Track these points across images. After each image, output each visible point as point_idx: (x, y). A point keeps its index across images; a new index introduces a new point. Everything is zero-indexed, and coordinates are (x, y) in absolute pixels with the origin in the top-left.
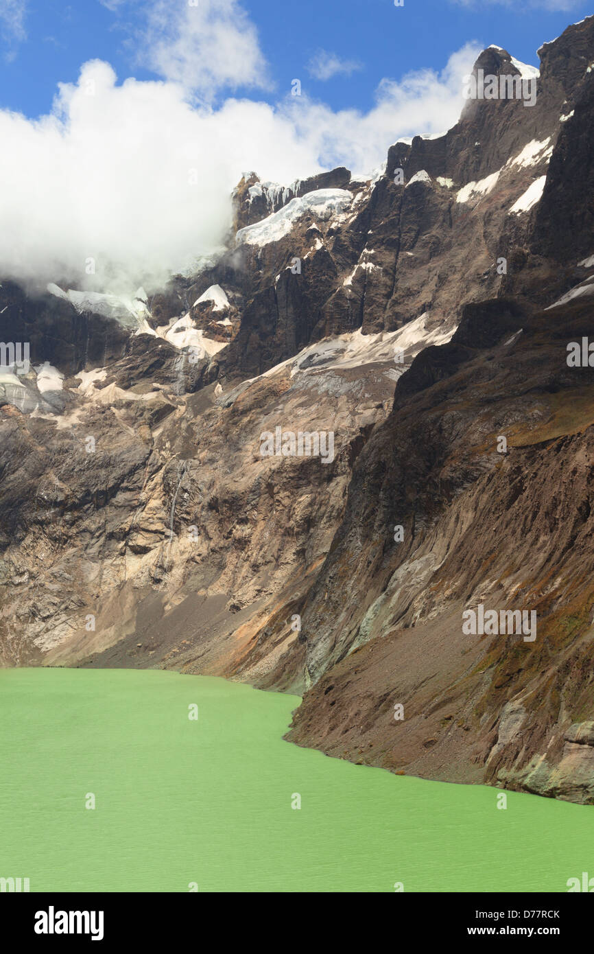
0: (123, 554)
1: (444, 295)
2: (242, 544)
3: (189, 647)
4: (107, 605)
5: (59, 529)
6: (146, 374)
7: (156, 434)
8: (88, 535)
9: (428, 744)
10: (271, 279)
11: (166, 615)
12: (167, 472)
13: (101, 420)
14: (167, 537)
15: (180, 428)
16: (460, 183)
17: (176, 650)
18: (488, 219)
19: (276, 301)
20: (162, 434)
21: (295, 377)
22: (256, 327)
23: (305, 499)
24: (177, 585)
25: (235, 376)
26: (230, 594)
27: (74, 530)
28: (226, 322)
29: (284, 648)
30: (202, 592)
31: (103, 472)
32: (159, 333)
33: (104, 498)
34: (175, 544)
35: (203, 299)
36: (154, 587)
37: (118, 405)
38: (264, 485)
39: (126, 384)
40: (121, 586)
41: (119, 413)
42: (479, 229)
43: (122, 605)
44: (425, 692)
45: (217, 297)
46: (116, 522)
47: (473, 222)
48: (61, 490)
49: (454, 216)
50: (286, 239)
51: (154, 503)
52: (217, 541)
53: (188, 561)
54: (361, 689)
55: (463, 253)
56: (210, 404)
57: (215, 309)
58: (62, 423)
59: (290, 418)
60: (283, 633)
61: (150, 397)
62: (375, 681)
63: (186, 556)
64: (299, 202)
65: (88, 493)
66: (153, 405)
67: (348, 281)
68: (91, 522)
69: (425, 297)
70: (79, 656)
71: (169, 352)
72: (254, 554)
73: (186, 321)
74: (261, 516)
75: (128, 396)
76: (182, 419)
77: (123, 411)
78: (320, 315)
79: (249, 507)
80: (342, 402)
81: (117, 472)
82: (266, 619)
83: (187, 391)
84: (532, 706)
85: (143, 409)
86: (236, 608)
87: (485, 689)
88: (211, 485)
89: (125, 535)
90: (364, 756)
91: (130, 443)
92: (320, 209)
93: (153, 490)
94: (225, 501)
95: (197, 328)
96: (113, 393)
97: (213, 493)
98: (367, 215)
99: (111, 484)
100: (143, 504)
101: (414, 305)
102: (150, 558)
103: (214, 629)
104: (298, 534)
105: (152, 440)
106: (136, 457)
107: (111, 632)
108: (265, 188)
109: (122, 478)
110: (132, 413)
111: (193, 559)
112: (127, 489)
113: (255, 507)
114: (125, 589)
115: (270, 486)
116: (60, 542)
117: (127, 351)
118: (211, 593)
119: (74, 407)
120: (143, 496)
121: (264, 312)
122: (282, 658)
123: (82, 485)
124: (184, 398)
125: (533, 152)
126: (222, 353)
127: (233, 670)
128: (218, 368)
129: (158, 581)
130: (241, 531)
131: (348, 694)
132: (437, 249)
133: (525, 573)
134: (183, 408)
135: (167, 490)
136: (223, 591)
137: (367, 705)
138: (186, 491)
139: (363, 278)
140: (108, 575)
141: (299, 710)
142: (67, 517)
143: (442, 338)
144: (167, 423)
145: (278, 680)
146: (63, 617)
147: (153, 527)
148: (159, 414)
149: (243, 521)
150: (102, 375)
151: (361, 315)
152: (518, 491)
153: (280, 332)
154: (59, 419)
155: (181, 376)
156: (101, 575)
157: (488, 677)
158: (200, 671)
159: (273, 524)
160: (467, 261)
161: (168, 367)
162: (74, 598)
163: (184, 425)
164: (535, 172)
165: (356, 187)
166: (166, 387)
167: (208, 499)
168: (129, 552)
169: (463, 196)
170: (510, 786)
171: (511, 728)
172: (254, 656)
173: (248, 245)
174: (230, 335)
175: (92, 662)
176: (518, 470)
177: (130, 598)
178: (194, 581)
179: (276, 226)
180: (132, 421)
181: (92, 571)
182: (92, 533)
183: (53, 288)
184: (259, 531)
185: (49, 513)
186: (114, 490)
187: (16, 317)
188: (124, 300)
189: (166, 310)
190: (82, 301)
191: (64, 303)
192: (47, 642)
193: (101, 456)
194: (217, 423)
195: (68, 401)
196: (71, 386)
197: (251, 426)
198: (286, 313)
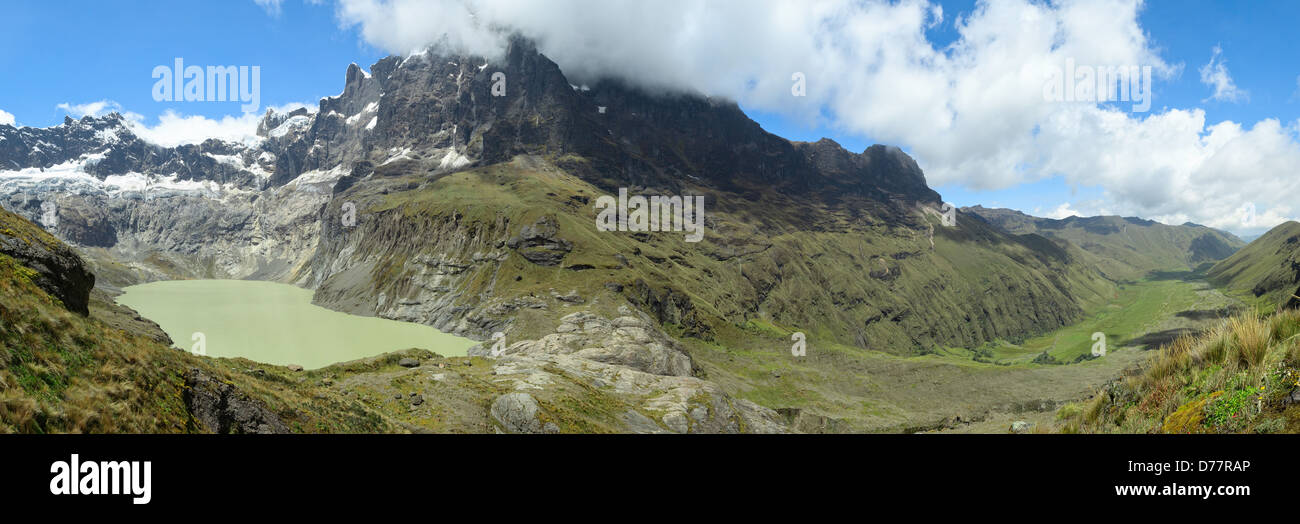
0: (250, 245)
1: (346, 158)
3: (277, 275)
4: (248, 261)
5: (228, 237)
6: (246, 184)
7: (253, 205)
8: (238, 239)
9: (357, 305)
10: (284, 149)
11: (267, 265)
12: (260, 218)
13: (234, 200)
14: (264, 240)
15: (261, 203)
16: (348, 116)
17: (273, 276)
18: (358, 131)
20: (256, 205)
21: (298, 185)
22: (283, 167)
23: (308, 228)
24: (269, 255)
25: (277, 185)
26: (287, 259)
27: (233, 237)
28: (271, 165)
29: (307, 276)
30: (277, 258)
31: (239, 218)
32: (248, 169)
33: (241, 227)
34: (267, 242)
35: (261, 157)
36: (262, 256)
37: (239, 195)
40: (252, 255)
42: (356, 134)
43: (253, 261)
44: (354, 290)
45: (267, 156)
46: (246, 235)
47: (353, 132)
48: (226, 224)
49: (345, 128)
50: (287, 135)
51: (257, 228)
52: (280, 241)
53: (271, 248)
54: (334, 289)
55: (351, 143)
56: (270, 195)
57: (266, 161)
58: (222, 202)
59: (298, 200)
60: (307, 271)
61: (249, 193)
62: (338, 286)
63: (271, 245)
64: (290, 121)
65: (235, 225)
66: (251, 195)
67: (311, 151)
68: (238, 234)
69: (339, 158)
70: (243, 276)
71: (253, 177)
72: (294, 246)
73: (256, 165)
74: (294, 233)
75: (242, 192)
76: (261, 200)
77: (241, 197)
78: (303, 164)
79: (288, 230)
80: (315, 195)
81: (243, 218)
82: (300, 267)
83: (261, 190)
84: (388, 294)
85: (248, 197)
86: (290, 263)
87: (373, 289)
88: (275, 223)
89: (250, 239)
90: (338, 309)
91: (245, 208)
92: (297, 124)
93: (256, 224)
94: (280, 229)
95: (261, 168)
96: (236, 191)
97: (276, 226)
98: (315, 127)
99: (242, 222)
100: (254, 229)
101: (335, 161)
102: (259, 246)
104: (307, 239)
105: (252, 207)
106: (248, 213)
107: (251, 269)
108: (276, 115)
109: (245, 220)
110: (244, 198)
111: (273, 247)
112: (248, 224)
113: (291, 230)
114: (254, 256)
115: (294, 224)
116: (229, 241)
117: (239, 176)
118: (280, 258)
120: (253, 226)
121: (284, 162)
122: (307, 279)
123: (233, 222)
124: (261, 193)
125: (372, 107)
126: (272, 176)
127: (292, 282)
128: (271, 182)
129: (263, 254)
130: (287, 238)
131: (329, 291)
132: (342, 141)
133: (382, 253)
134: (261, 196)
135: (261, 224)
136: (284, 258)
137: (336, 294)
138: (267, 224)
139: (316, 150)
140: (247, 251)
141: (315, 295)
142: (230, 233)
143: (347, 173)
144: (257, 201)
145: (308, 285)
146: (235, 264)
147: (258, 236)
148: (254, 198)
149: (288, 235)
151: (318, 164)
152: (377, 227)
153: (290, 169)
155: (259, 185)
156: (245, 251)
157: (373, 285)
158: (281, 282)
159: (298, 235)
160: (353, 146)
161: (254, 182)
162: (238, 258)
164: (374, 115)
165: (309, 115)
166: (254, 189)
167: (274, 228)
168: (252, 244)
169: (348, 121)
170: (383, 317)
171: (382, 300)
172: (298, 278)
173: (273, 137)
174: (273, 170)
175: (246, 278)
176: (377, 220)
178: (275, 254)
179: (282, 130)
180: (245, 201)
181: (242, 250)
183: (209, 154)
184: (294, 238)
185: (224, 232)
186: (243, 224)
187: (199, 166)
188: (234, 158)
189: (249, 161)
190: (220, 158)
191: (214, 160)
192: (232, 272)
193: (237, 213)
194: (273, 201)
195: (222, 194)
196: (222, 189)
197: (285, 203)
198: (291, 163)
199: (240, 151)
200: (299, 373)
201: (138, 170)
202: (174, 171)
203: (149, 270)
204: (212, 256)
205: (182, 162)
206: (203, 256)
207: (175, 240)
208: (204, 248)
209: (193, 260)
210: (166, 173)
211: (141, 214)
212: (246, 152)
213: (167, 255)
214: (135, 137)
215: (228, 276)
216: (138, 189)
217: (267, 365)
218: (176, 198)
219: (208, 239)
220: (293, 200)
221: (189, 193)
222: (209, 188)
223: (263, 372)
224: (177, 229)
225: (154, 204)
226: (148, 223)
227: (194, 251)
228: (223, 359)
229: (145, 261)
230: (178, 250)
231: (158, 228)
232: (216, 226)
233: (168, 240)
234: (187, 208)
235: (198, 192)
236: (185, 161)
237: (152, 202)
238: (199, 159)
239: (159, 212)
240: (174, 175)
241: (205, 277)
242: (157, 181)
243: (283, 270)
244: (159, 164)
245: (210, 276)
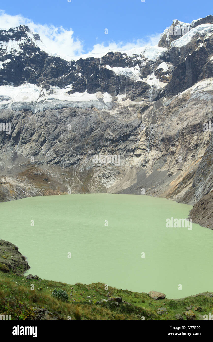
0: (132, 157)
2: (173, 153)
3: (154, 188)
4: (127, 174)
5: (111, 148)
6: (139, 95)
7: (143, 116)
8: (121, 150)
10: (183, 59)
11: (147, 177)
12: (147, 129)
13: (125, 111)
14: (147, 151)
15: (151, 113)
17: (150, 189)
19: (185, 67)
20: (145, 116)
21: (192, 94)
22: (178, 77)
24: (150, 167)
25: (171, 95)
26: (169, 170)
27: (116, 149)
28: (167, 76)
29: (187, 189)
30: (159, 170)
31: (125, 129)
32: (144, 80)
33: (126, 138)
34: (150, 153)
35: (159, 67)
36: (143, 168)
37: (130, 106)
38: (180, 133)
39: (133, 99)
40: (131, 168)
41: (131, 109)
43: (132, 174)
45: (165, 66)
46: (130, 146)
48: (112, 135)
50: (189, 44)
51: (142, 139)
52: (164, 152)
53: (154, 159)
56: (162, 105)
57: (163, 71)
58: (112, 113)
59: (190, 109)
60: (187, 184)
61: (141, 103)
63: (153, 157)
65: (120, 136)
66: (142, 106)
67: (212, 58)
68: (122, 146)
70: (118, 190)
71: (147, 87)
72: (177, 157)
73: (153, 76)
74: (179, 144)
75: (134, 103)
76: (152, 110)
77: (132, 108)
78: (201, 71)
79: (175, 141)
80: (209, 102)
81: (130, 129)
82: (181, 179)
83: (154, 100)
85: (139, 108)
86: (170, 175)
88: (162, 133)
89: (133, 150)
91: (134, 119)
93: (142, 135)
94: (167, 139)
95: (157, 78)
96: (129, 102)
97: (163, 136)
99: (128, 133)
100: (139, 140)
102: (141, 158)
103: (163, 182)
104: (192, 150)
105: (142, 118)
106: (136, 124)
107: (129, 182)
109: (132, 131)
110: (135, 109)
111: (156, 158)
112: (133, 135)
113: (177, 140)
114: (133, 168)
115: (183, 133)
116: (112, 152)
117: (133, 87)
118: (162, 170)
119: (116, 107)
120: (139, 137)
121: (181, 71)
122: (186, 192)
123: (118, 134)
124: (153, 103)
126: (166, 87)
127: (170, 196)
128: (164, 92)
129: (144, 166)
130: (172, 149)
131: (209, 206)
134: (152, 107)
135: (147, 135)
136: (166, 169)
138: (153, 135)
140: (127, 164)
141: (192, 210)
142: (114, 144)
144: (147, 112)
145: (185, 200)
146: (113, 177)
147: (142, 148)
148: (144, 109)
149: (173, 145)
150: (124, 96)
153: (186, 78)
154: (111, 111)
155: (152, 96)
156: (125, 164)
158: (158, 196)
159: (184, 146)
161: (147, 93)
162: (117, 171)
163: (153, 113)
166: (146, 100)
167: (161, 138)
168: (134, 156)
172: (176, 192)
173: (175, 47)
174: (168, 80)
175: (122, 192)
177: (135, 171)
178: (156, 166)
179: (186, 39)
180: (135, 112)
181: (122, 162)
182: (122, 150)
183: (108, 67)
184: (179, 149)
185: (108, 143)
186: (130, 135)
187: (96, 78)
188: (132, 69)
189: (146, 72)
190: (118, 71)
191: (112, 72)
192: (108, 186)
193: (124, 123)
194: (164, 111)
195: (114, 105)
196: (114, 100)
197: (176, 112)
198: (189, 71)
199: (139, 62)
200: (160, 302)
201: (33, 82)
202: (71, 83)
203: (22, 185)
204: (91, 169)
205: (80, 74)
206: (82, 169)
207: (57, 152)
208: (85, 161)
209: (70, 174)
210: (62, 85)
211: (27, 125)
212: (144, 64)
213: (45, 169)
214: (38, 49)
215: (104, 190)
216: (30, 100)
217: (126, 292)
218: (67, 110)
219: (90, 152)
220: (184, 109)
221: (80, 105)
222: (101, 100)
223: (119, 301)
224: (60, 142)
225: (43, 116)
226: (32, 135)
227: (74, 163)
228: (79, 286)
229: (21, 175)
230: (56, 163)
231: (41, 140)
232: (101, 137)
233: (49, 153)
234: (76, 119)
235: (90, 104)
236: (83, 73)
237: (41, 114)
238: (97, 71)
239: (46, 123)
240: (70, 87)
241: (79, 192)
242: (52, 93)
243: (160, 184)
244: (55, 77)
245: (85, 190)
